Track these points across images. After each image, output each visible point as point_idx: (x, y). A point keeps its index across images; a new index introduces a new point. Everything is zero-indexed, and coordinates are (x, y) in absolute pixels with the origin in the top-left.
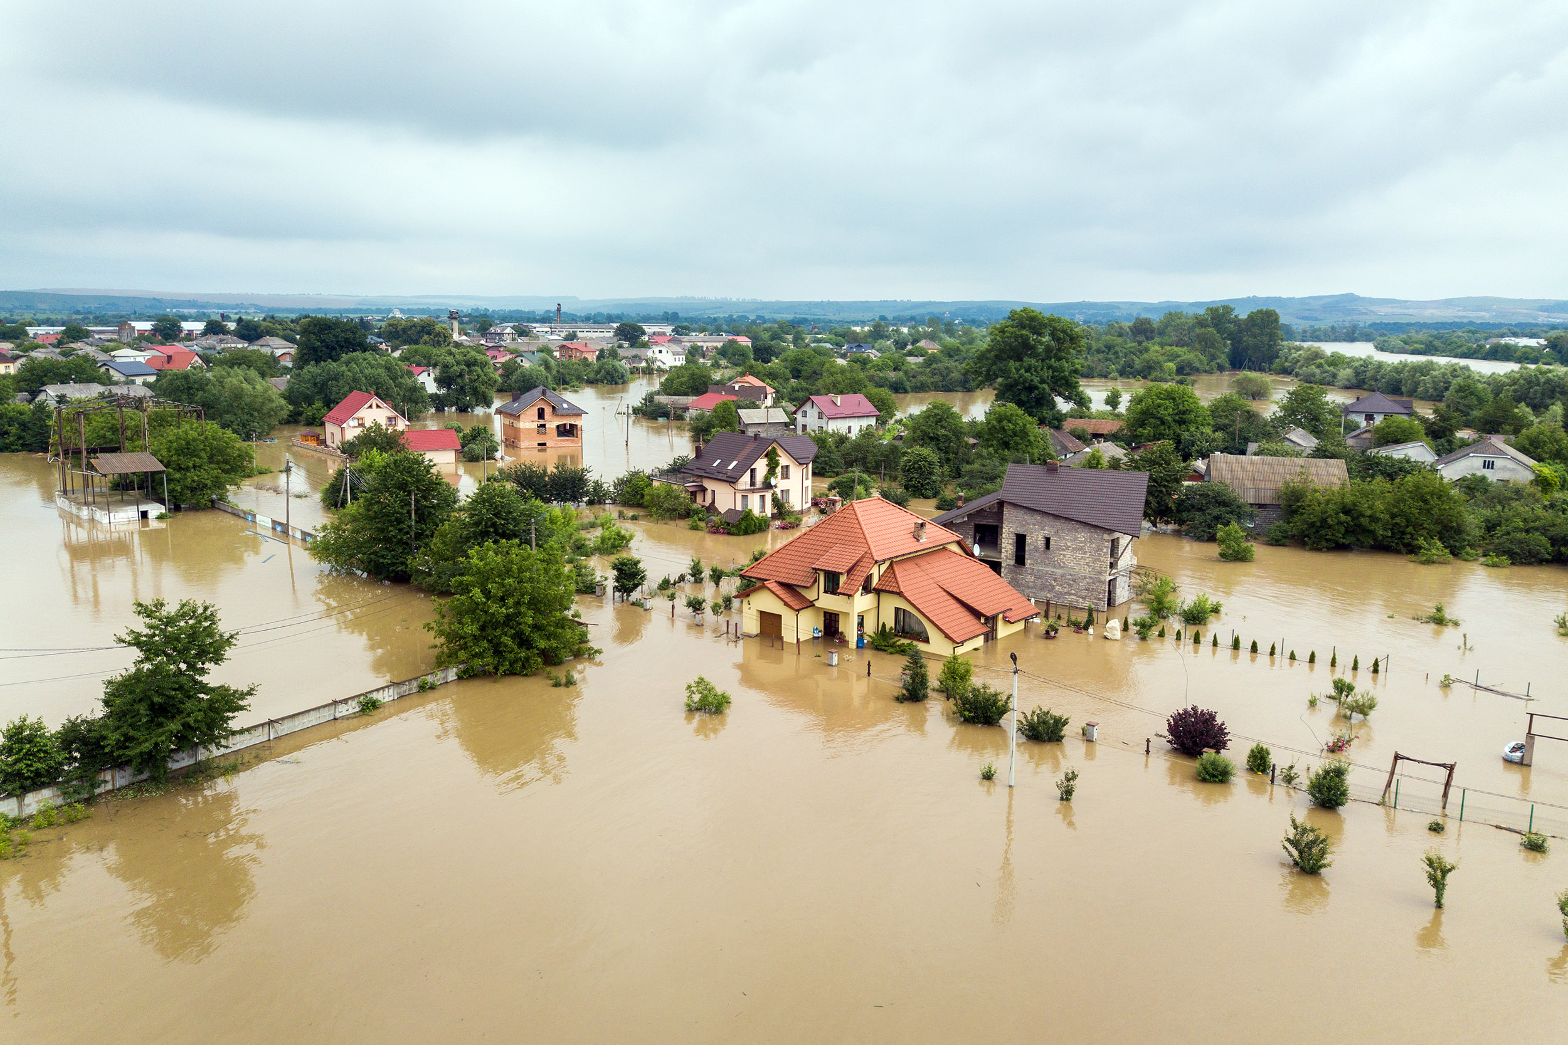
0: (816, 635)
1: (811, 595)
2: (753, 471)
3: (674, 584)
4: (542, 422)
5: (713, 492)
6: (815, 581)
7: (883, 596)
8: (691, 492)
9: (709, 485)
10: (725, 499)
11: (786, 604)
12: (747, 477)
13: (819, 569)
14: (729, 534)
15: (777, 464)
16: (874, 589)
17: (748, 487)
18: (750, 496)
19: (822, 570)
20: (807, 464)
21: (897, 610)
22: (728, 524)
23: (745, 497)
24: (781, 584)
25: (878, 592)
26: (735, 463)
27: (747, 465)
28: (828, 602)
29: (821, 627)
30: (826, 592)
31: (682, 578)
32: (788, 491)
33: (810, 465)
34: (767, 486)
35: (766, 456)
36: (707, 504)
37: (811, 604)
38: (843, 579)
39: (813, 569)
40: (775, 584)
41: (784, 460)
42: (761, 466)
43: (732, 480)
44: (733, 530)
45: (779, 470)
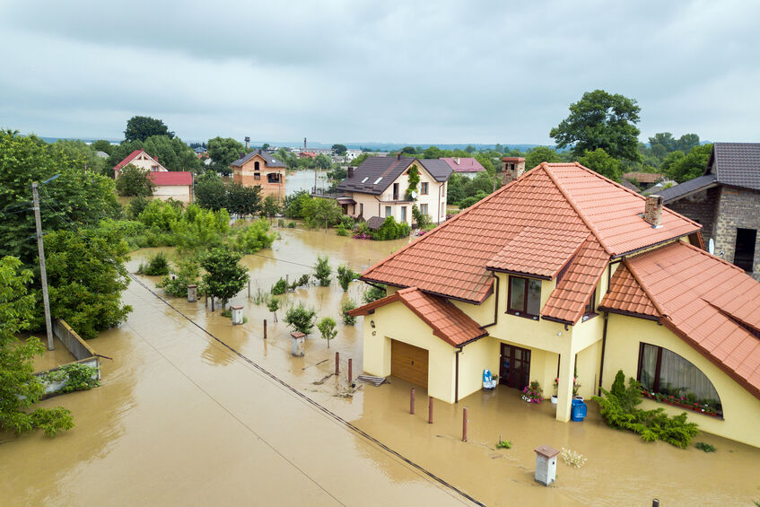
0: (487, 385)
1: (482, 316)
2: (396, 186)
3: (294, 287)
4: (257, 172)
5: (362, 205)
6: (491, 291)
7: (614, 321)
8: (343, 205)
9: (358, 199)
10: (370, 209)
11: (437, 332)
12: (390, 190)
13: (499, 270)
14: (371, 239)
15: (418, 180)
16: (601, 308)
17: (392, 199)
18: (393, 207)
19: (506, 271)
20: (444, 182)
21: (643, 345)
22: (371, 230)
23: (388, 208)
24: (428, 295)
25: (606, 312)
26: (380, 179)
27: (391, 180)
28: (514, 330)
29: (496, 372)
30: (510, 311)
31: (304, 281)
32: (426, 205)
33: (446, 183)
34: (409, 198)
35: (408, 173)
36: (356, 216)
37: (482, 333)
38: (547, 290)
39: (488, 268)
40: (417, 295)
41: (423, 177)
42: (403, 181)
43: (376, 193)
44: (376, 235)
45: (419, 186)
